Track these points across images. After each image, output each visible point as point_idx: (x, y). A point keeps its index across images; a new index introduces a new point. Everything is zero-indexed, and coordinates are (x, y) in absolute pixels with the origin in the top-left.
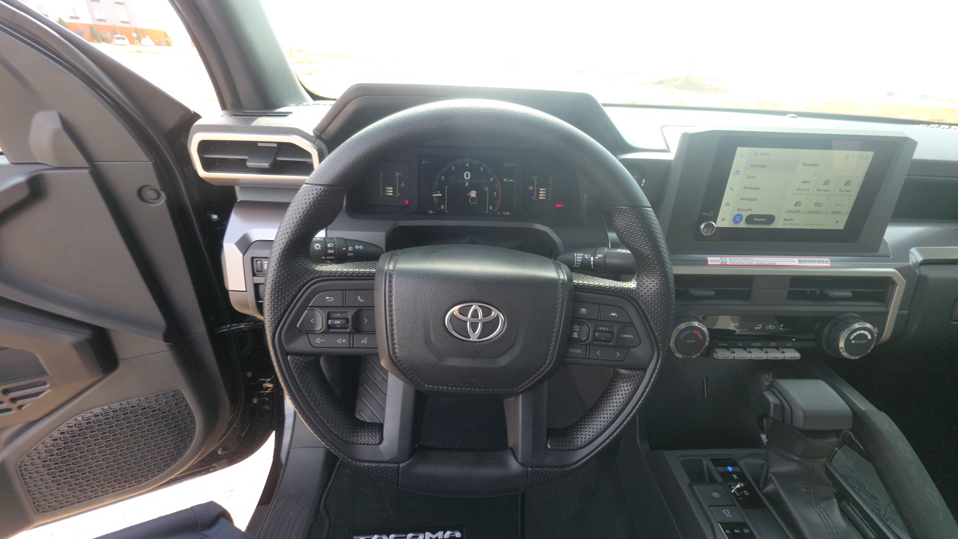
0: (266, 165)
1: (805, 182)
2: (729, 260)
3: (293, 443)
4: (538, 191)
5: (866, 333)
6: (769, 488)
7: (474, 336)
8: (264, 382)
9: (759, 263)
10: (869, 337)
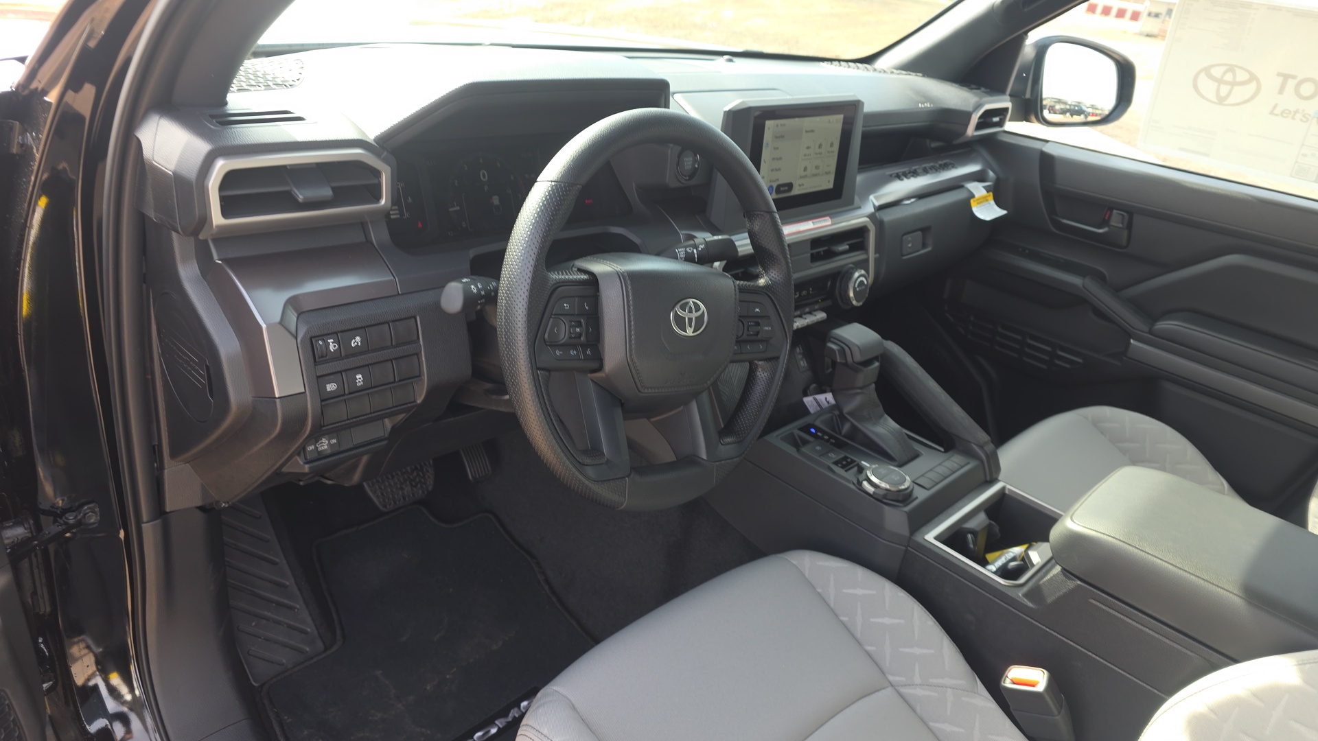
1: (808, 148)
5: (864, 279)
7: (690, 332)
10: (866, 282)
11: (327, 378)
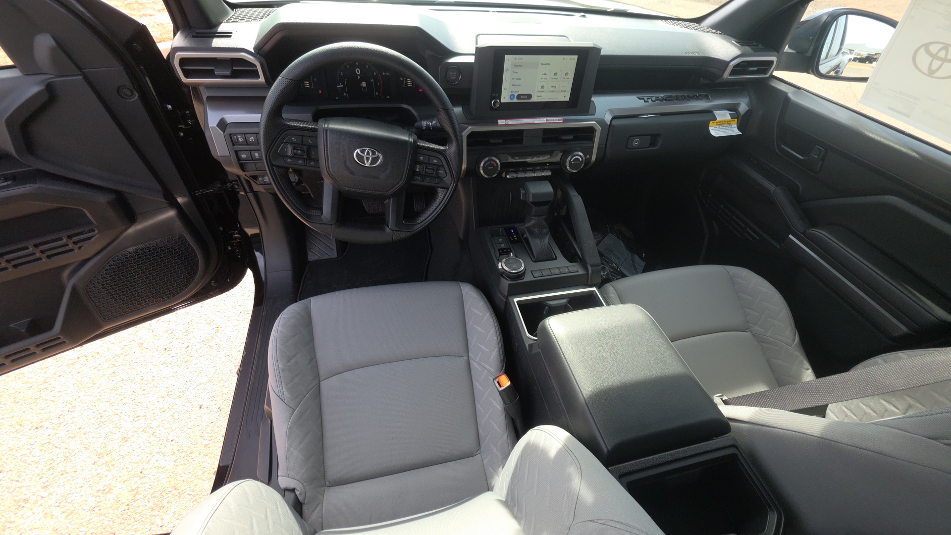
0: (228, 73)
1: (545, 74)
2: (510, 122)
3: (267, 270)
4: (406, 81)
5: (579, 157)
6: (525, 236)
7: (367, 165)
8: (234, 234)
9: (525, 122)
10: (581, 160)
11: (242, 152)
